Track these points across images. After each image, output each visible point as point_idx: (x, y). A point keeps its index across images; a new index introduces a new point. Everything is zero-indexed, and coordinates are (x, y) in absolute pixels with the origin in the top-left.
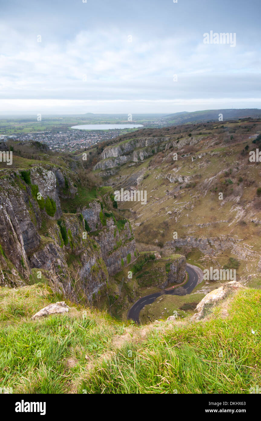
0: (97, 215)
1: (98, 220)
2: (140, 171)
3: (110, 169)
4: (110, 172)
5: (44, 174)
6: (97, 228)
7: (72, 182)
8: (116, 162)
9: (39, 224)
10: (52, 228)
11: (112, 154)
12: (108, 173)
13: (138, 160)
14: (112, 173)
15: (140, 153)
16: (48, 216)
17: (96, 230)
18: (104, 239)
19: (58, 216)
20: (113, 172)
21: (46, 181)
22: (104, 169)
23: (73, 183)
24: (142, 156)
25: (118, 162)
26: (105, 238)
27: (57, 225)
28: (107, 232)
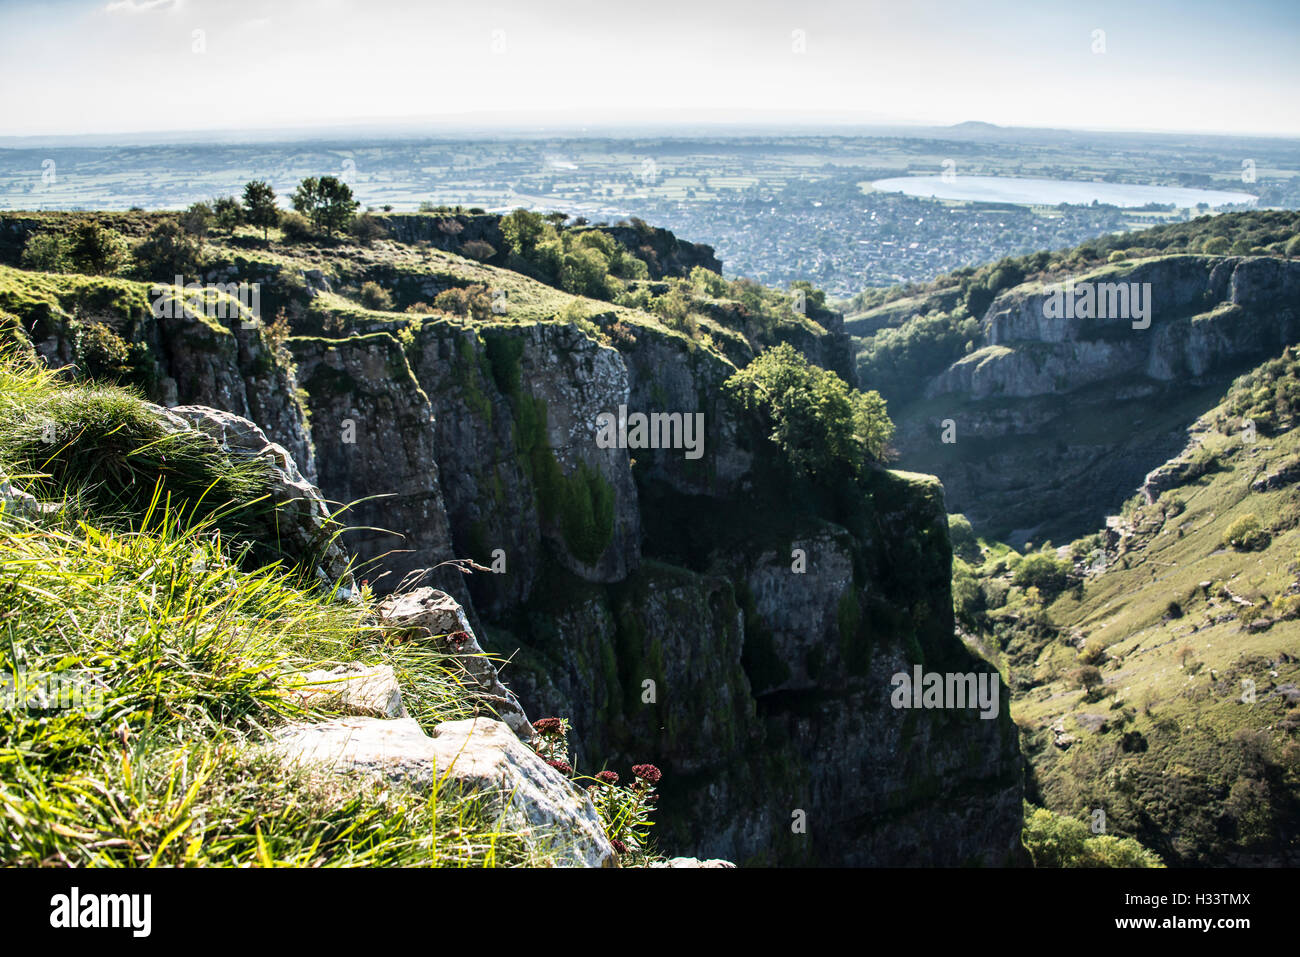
0: (825, 610)
1: (829, 635)
2: (1173, 434)
3: (1013, 402)
4: (1009, 419)
5: (578, 358)
6: (813, 678)
7: (728, 419)
8: (1049, 369)
9: (522, 583)
10: (573, 617)
11: (1033, 324)
12: (997, 420)
13: (1175, 369)
14: (1018, 423)
15: (1193, 338)
16: (570, 557)
17: (811, 683)
18: (845, 741)
19: (614, 569)
20: (1028, 421)
21: (581, 391)
22: (979, 398)
23: (734, 428)
24: (1200, 353)
25: (1061, 372)
26: (852, 738)
27: (597, 608)
28: (862, 710)
